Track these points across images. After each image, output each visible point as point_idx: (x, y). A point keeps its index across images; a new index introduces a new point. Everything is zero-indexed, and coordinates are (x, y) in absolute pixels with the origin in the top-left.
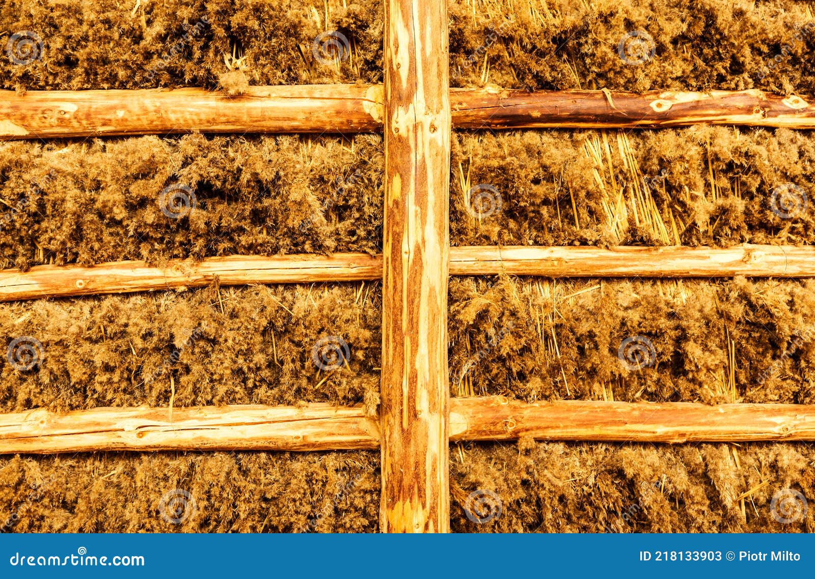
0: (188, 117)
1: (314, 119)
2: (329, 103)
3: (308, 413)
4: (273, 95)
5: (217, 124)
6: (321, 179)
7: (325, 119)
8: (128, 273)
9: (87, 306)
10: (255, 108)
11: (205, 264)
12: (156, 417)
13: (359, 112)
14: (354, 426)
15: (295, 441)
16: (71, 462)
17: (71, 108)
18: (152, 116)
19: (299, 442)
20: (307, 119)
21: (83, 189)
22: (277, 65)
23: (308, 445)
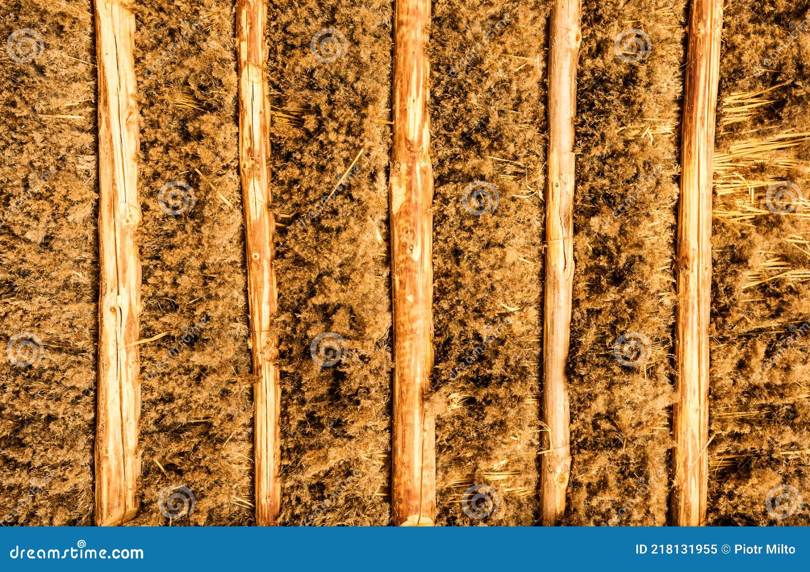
0: (407, 358)
1: (403, 469)
2: (417, 484)
3: (130, 459)
4: (425, 434)
5: (400, 382)
6: (349, 473)
7: (403, 479)
8: (265, 298)
9: (237, 257)
10: (413, 418)
11: (272, 368)
12: (130, 323)
13: (409, 511)
14: (116, 504)
15: (104, 449)
16: (91, 238)
17: (416, 255)
18: (408, 327)
19: (103, 452)
20: (403, 463)
21: (341, 266)
22: (452, 437)
23: (99, 459)
